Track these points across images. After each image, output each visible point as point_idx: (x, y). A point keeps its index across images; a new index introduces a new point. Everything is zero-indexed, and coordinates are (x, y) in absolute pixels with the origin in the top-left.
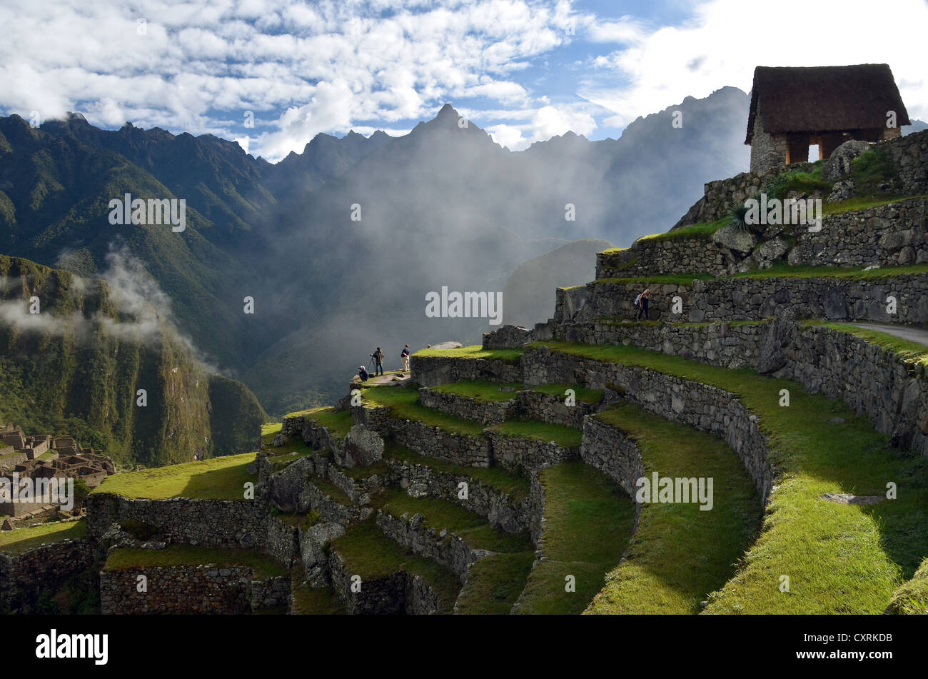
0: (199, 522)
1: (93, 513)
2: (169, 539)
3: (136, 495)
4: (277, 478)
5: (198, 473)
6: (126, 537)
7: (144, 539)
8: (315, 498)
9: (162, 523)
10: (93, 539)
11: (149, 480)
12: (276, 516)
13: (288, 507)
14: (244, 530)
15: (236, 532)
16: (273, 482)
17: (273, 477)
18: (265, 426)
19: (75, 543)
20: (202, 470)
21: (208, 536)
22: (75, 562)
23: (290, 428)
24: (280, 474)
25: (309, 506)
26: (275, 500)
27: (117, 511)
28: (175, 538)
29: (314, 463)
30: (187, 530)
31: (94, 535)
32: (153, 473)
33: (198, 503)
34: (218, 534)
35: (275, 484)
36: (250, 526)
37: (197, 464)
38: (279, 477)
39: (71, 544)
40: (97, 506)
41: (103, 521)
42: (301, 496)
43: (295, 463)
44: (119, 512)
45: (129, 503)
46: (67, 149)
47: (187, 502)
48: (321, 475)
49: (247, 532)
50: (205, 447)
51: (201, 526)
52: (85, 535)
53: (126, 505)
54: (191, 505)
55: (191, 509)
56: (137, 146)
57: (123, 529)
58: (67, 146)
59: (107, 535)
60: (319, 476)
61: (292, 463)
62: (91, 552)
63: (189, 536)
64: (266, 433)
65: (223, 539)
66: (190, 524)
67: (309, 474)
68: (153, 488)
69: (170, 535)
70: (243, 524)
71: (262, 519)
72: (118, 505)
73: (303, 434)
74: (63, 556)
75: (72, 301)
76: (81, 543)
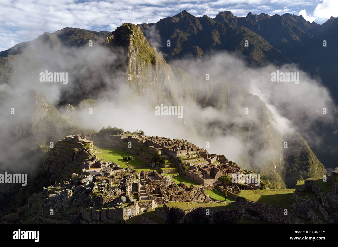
0: (271, 214)
1: (237, 203)
2: (261, 217)
3: (251, 200)
4: (299, 205)
5: (272, 194)
6: (247, 213)
7: (253, 216)
8: (313, 215)
9: (259, 211)
10: (236, 211)
11: (256, 194)
12: (298, 218)
13: (303, 216)
14: (287, 220)
15: (284, 220)
16: (298, 206)
17: (298, 204)
18: (298, 181)
19: (231, 211)
20: (274, 193)
21: (274, 219)
22: (230, 217)
23: (307, 185)
24: (301, 204)
25: (311, 218)
26: (298, 212)
27: (244, 204)
28: (263, 217)
29: (314, 202)
30: (267, 216)
31: (237, 210)
32: (257, 192)
33: (271, 207)
34: (278, 219)
35: (299, 207)
36: (289, 219)
37: (272, 190)
38: (300, 204)
39: (229, 211)
40: (238, 201)
41: (240, 206)
42: (308, 213)
43: (306, 201)
44: (245, 204)
45: (249, 202)
46: (224, 28)
47: (268, 206)
48: (316, 207)
49: (288, 221)
50: (280, 163)
51: (272, 215)
52: (234, 209)
53: (248, 203)
54: (269, 207)
55: (269, 209)
56: (254, 23)
57: (246, 210)
58: (225, 26)
59: (241, 211)
60: (315, 207)
61: (305, 200)
62: (236, 216)
63: (267, 218)
64: (298, 185)
65: (279, 221)
66: (268, 214)
67: (311, 205)
68: (257, 198)
69: (261, 216)
70: (286, 218)
71: (293, 217)
72: (245, 202)
73: (312, 188)
74: (227, 215)
75: (226, 95)
76: (233, 212)
